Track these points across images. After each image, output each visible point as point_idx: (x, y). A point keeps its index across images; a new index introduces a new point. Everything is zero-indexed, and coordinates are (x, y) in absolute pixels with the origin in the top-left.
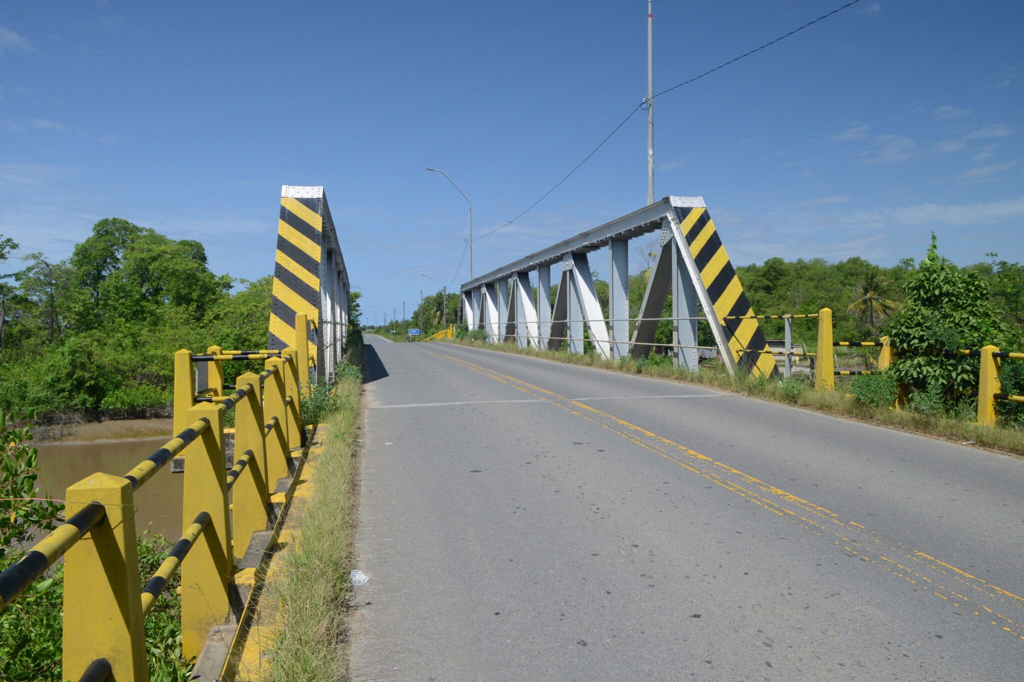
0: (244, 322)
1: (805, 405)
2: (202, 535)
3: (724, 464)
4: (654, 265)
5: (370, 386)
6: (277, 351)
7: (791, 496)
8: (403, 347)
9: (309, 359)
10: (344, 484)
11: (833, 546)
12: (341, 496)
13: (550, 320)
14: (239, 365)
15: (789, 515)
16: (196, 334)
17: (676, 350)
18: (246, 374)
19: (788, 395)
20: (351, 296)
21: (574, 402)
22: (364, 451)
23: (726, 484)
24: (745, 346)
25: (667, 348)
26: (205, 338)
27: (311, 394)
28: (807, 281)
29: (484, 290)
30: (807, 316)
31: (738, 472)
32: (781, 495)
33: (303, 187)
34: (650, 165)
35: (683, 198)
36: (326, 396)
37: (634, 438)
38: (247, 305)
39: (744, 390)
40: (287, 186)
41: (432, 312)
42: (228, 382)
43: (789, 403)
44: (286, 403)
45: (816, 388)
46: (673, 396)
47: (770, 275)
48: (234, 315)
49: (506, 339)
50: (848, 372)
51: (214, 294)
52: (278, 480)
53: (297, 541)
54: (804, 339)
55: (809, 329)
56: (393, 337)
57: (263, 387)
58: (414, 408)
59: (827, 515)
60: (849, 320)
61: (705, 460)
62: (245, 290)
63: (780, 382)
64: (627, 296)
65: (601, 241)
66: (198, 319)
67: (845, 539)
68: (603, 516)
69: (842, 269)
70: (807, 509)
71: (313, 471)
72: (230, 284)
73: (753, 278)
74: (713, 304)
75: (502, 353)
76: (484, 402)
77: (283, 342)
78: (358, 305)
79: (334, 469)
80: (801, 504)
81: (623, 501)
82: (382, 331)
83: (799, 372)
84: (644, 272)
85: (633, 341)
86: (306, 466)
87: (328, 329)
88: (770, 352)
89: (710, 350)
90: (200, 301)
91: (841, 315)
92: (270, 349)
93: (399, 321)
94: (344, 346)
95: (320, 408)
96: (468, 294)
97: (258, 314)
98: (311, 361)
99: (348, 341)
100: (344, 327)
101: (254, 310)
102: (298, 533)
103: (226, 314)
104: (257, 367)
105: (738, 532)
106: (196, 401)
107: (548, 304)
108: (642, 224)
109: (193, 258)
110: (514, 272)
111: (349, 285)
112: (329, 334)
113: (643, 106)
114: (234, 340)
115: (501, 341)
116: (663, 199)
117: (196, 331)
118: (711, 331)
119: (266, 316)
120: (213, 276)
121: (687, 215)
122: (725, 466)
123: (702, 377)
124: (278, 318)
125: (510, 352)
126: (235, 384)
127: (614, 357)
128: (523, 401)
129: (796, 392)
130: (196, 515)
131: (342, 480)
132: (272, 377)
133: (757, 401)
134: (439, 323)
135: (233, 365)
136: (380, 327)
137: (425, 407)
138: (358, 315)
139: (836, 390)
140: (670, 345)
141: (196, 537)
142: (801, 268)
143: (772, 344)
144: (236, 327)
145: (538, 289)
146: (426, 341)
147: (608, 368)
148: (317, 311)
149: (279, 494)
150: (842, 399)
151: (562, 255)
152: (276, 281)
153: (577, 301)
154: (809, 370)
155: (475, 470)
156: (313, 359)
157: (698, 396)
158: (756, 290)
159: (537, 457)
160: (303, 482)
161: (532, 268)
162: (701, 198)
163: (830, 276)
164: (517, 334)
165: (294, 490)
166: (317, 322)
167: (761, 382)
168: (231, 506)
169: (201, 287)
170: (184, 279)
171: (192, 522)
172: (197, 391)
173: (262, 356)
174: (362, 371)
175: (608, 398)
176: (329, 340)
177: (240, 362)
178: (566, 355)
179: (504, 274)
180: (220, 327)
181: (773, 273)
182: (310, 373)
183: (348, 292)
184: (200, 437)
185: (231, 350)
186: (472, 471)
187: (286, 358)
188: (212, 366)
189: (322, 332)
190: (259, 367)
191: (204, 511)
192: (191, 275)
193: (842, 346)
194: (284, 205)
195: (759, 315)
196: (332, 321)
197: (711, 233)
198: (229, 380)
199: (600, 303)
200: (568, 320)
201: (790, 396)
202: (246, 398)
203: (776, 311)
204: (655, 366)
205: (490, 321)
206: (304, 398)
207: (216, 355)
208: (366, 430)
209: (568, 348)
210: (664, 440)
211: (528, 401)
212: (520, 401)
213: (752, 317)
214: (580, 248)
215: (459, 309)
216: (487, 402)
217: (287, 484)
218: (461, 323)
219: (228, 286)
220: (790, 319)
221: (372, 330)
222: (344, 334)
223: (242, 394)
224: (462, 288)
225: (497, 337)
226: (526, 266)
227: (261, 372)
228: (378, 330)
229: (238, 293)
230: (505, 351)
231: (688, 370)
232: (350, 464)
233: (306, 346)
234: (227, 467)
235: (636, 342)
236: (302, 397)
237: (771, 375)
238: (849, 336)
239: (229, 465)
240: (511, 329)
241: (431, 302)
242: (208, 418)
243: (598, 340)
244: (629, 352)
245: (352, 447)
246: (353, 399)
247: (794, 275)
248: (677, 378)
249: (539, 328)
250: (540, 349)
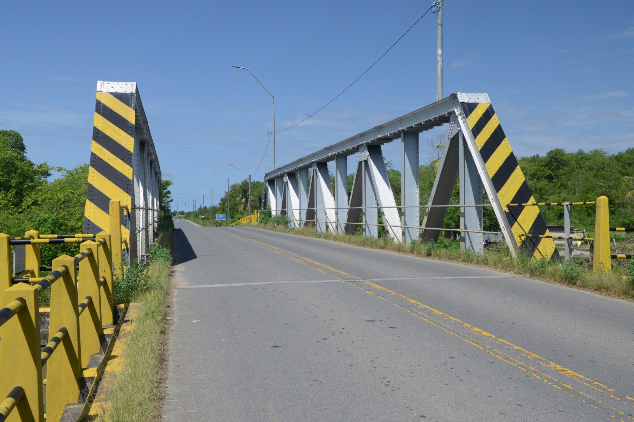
0: (61, 208)
1: (584, 286)
2: (15, 408)
3: (506, 341)
4: (443, 156)
5: (179, 268)
6: (92, 235)
7: (569, 371)
8: (211, 231)
9: (122, 243)
10: (152, 358)
11: (610, 419)
12: (150, 370)
13: (346, 207)
14: (56, 248)
15: (567, 389)
16: (14, 219)
17: (463, 235)
18: (62, 256)
19: (567, 277)
20: (163, 184)
21: (368, 283)
22: (172, 328)
23: (508, 359)
24: (527, 231)
25: (455, 233)
26: (23, 223)
27: (123, 275)
28: (587, 170)
29: (286, 179)
30: (585, 204)
31: (520, 348)
32: (560, 370)
33: (117, 83)
34: (439, 64)
35: (470, 94)
36: (138, 276)
37: (422, 316)
38: (64, 192)
39: (526, 272)
40: (102, 82)
41: (238, 199)
42: (45, 264)
43: (569, 284)
44: (99, 284)
45: (594, 270)
46: (460, 277)
47: (552, 165)
48: (51, 201)
49: (306, 224)
50: (624, 256)
51: (32, 181)
52: (91, 356)
53: (107, 413)
54: (584, 225)
55: (589, 215)
56: (201, 222)
57: (78, 269)
58: (221, 288)
59: (604, 390)
60: (627, 207)
61: (489, 337)
62: (62, 178)
63: (560, 264)
64: (417, 185)
65: (393, 133)
66: (17, 205)
67: (621, 413)
68: (394, 389)
69: (621, 159)
70: (585, 383)
71: (124, 347)
72: (48, 172)
73: (536, 168)
74: (497, 192)
75: (303, 237)
76: (284, 282)
77: (97, 226)
78: (169, 192)
79: (144, 345)
80: (580, 379)
81: (412, 375)
82: (192, 216)
83: (580, 255)
84: (434, 162)
85: (423, 226)
86: (117, 343)
87: (140, 215)
88: (551, 237)
89: (497, 234)
90: (18, 188)
91: (620, 202)
92: (85, 233)
93: (208, 207)
94: (156, 230)
95: (132, 288)
96: (271, 182)
97: (74, 201)
98: (123, 244)
99: (159, 226)
100: (155, 212)
101: (71, 196)
102: (109, 405)
103: (43, 200)
104: (73, 250)
105: (519, 405)
106: (13, 282)
107: (345, 191)
108: (432, 118)
109: (12, 147)
110: (314, 162)
111: (160, 174)
112: (141, 219)
113: (433, 9)
114: (51, 224)
115: (302, 225)
116: (451, 95)
117: (14, 216)
118: (496, 217)
119: (82, 202)
120: (31, 165)
121: (473, 110)
122: (507, 343)
123: (487, 260)
124: (93, 204)
125: (310, 235)
126: (51, 266)
127: (405, 241)
128: (321, 281)
129: (574, 274)
130: (10, 390)
131: (152, 356)
132: (86, 260)
133: (537, 282)
134: (244, 209)
135: (50, 248)
136: (190, 213)
137: (231, 287)
138: (169, 202)
139: (613, 272)
140: (458, 230)
141: (9, 411)
142: (581, 157)
143: (552, 229)
144: (53, 213)
145: (336, 178)
146: (233, 226)
147: (400, 251)
148: (130, 198)
149: (91, 369)
150: (619, 280)
151: (358, 146)
152: (92, 170)
153: (372, 189)
154: (588, 253)
155: (275, 345)
156: (125, 242)
157: (483, 277)
158: (539, 179)
159: (333, 333)
160: (114, 357)
161: (330, 159)
162: (486, 94)
163: (609, 165)
164: (317, 219)
165: (106, 365)
166: (129, 208)
167: (543, 264)
168: (45, 381)
169: (20, 175)
170: (3, 167)
171: (6, 396)
172: (14, 272)
173: (77, 240)
174: (172, 253)
175: (400, 279)
176: (141, 224)
177: (57, 245)
178: (362, 239)
179: (305, 164)
180: (38, 213)
181: (555, 163)
182: (123, 255)
183: (160, 180)
184: (16, 316)
185: (49, 234)
186: (273, 347)
187: (100, 242)
188: (29, 249)
189: (134, 218)
190: (74, 250)
191: (19, 386)
192: (10, 164)
193: (618, 231)
194: (99, 99)
195: (541, 202)
196: (144, 207)
197: (496, 126)
198: (46, 262)
199: (393, 190)
200: (363, 207)
201: (569, 278)
202: (61, 279)
203: (557, 199)
204: (444, 250)
205: (291, 207)
206: (117, 278)
207: (33, 238)
208: (175, 308)
209: (364, 233)
210: (452, 318)
211: (325, 281)
212: (318, 282)
213: (533, 205)
214: (374, 140)
215: (263, 196)
216: (287, 282)
217: (99, 359)
218: (264, 209)
219: (46, 174)
220: (569, 206)
221: (182, 216)
222: (155, 219)
223: (57, 275)
224: (266, 177)
225: (298, 222)
226: (324, 157)
227: (76, 254)
228: (187, 215)
229: (56, 181)
230: (306, 235)
231: (474, 253)
232: (159, 340)
233: (119, 231)
234: (42, 344)
235: (426, 227)
236: (115, 278)
237: (552, 257)
238: (627, 221)
239: (44, 342)
240: (311, 214)
241: (238, 189)
242: (24, 298)
243: (391, 225)
244: (420, 236)
245: (161, 324)
246: (163, 280)
247: (574, 165)
248: (464, 261)
249: (336, 213)
250: (338, 233)
